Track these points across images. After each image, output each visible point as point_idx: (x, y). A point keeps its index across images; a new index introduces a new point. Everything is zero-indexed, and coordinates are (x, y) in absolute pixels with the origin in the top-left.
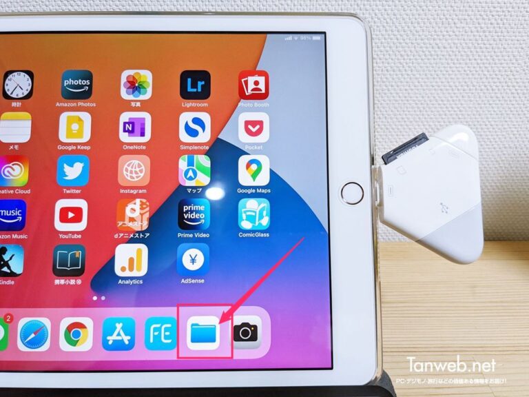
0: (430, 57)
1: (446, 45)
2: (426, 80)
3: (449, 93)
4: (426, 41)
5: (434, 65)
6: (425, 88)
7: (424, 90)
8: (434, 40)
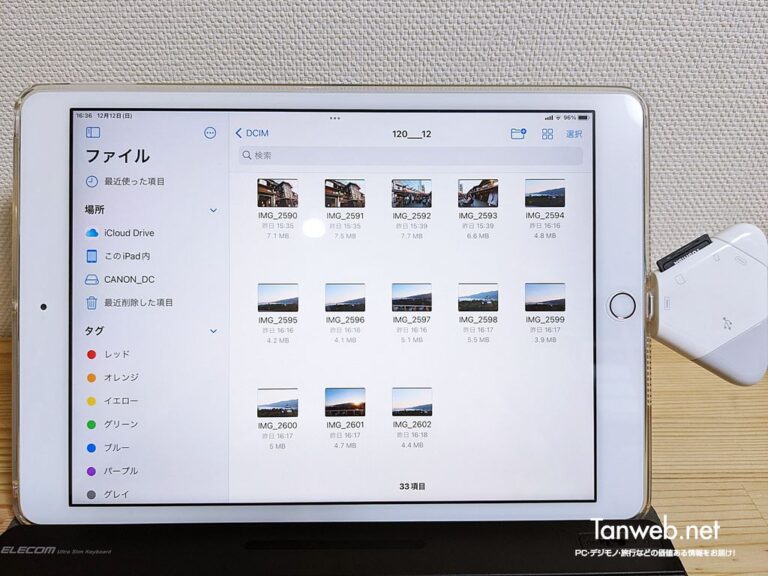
0: (697, 117)
1: (719, 104)
2: (690, 145)
3: (716, 161)
4: (694, 98)
5: (701, 127)
6: (687, 154)
7: (685, 157)
8: (704, 96)
